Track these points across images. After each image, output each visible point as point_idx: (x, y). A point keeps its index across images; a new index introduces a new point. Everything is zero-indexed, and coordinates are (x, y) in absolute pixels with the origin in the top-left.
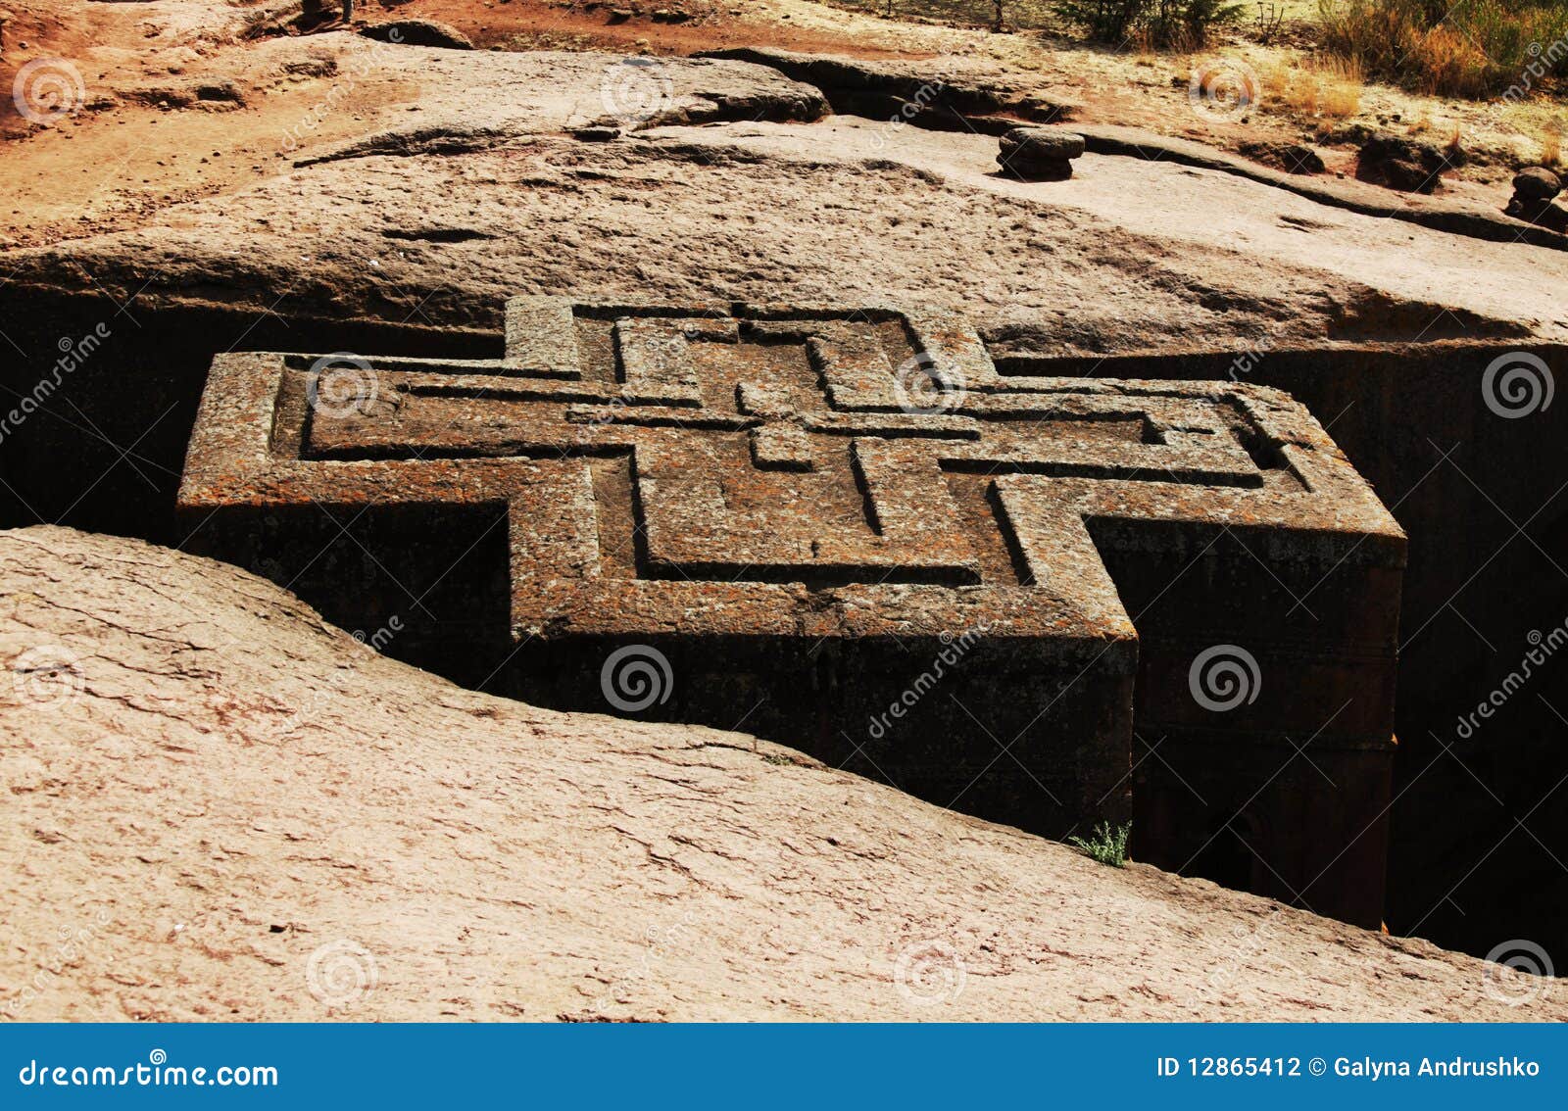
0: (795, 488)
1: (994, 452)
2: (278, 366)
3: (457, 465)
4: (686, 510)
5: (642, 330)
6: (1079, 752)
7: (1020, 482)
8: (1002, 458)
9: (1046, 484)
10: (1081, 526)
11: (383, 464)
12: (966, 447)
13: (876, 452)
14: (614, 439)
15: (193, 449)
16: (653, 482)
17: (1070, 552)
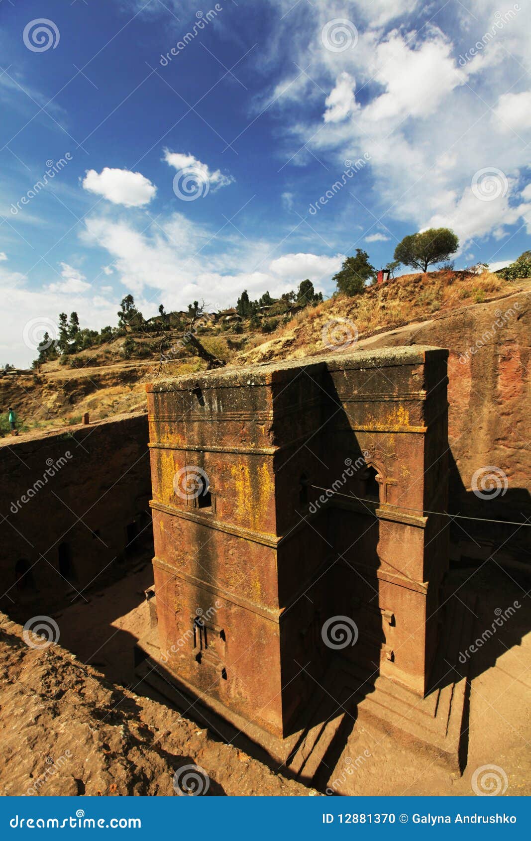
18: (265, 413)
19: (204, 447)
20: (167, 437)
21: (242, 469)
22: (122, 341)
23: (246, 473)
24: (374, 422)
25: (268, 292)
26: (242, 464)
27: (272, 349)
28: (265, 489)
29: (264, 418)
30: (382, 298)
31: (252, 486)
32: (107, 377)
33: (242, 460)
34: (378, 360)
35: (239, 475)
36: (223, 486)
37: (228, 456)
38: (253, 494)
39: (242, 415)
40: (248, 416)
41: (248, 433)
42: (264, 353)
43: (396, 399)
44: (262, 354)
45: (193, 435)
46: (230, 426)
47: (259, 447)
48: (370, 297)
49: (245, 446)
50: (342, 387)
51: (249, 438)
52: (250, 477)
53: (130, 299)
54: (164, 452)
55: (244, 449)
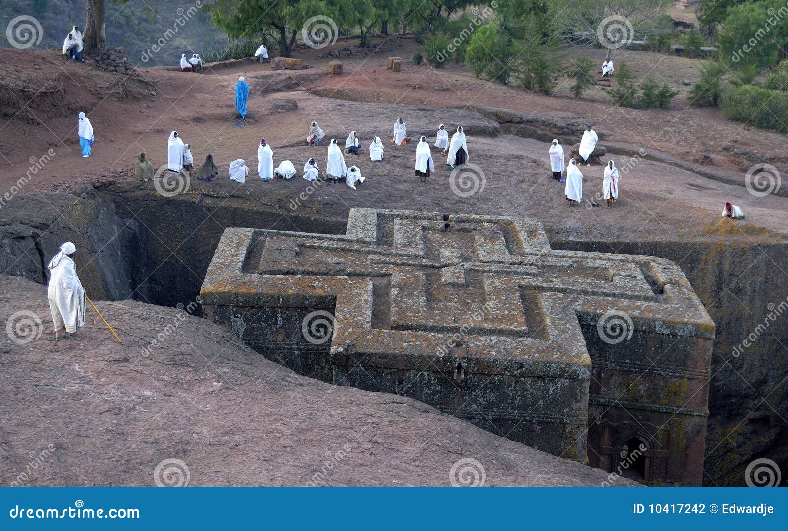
0: (457, 294)
1: (542, 282)
2: (250, 234)
3: (317, 279)
4: (410, 302)
5: (404, 225)
6: (565, 410)
7: (551, 296)
8: (545, 285)
9: (561, 297)
10: (575, 316)
11: (287, 277)
12: (531, 280)
13: (493, 280)
14: (384, 271)
15: (210, 268)
16: (398, 289)
17: (568, 326)
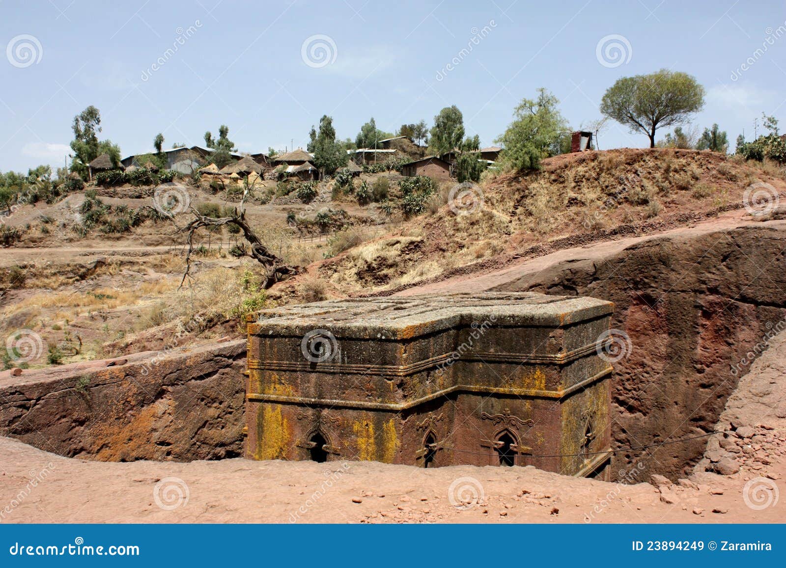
18: (394, 369)
19: (323, 400)
20: (275, 388)
21: (367, 425)
22: (78, 200)
23: (371, 430)
24: (510, 384)
25: (373, 121)
26: (366, 420)
27: (383, 254)
28: (390, 446)
29: (393, 374)
30: (573, 184)
31: (376, 444)
32: (49, 271)
33: (367, 415)
34: (517, 319)
35: (361, 431)
36: (342, 444)
37: (351, 412)
38: (377, 452)
39: (369, 368)
40: (376, 370)
41: (374, 387)
42: (369, 260)
43: (533, 361)
44: (366, 262)
45: (308, 387)
46: (356, 380)
47: (386, 403)
48: (555, 181)
49: (371, 401)
50: (478, 344)
51: (375, 392)
52: (375, 434)
53: (91, 115)
54: (269, 406)
55: (370, 404)
